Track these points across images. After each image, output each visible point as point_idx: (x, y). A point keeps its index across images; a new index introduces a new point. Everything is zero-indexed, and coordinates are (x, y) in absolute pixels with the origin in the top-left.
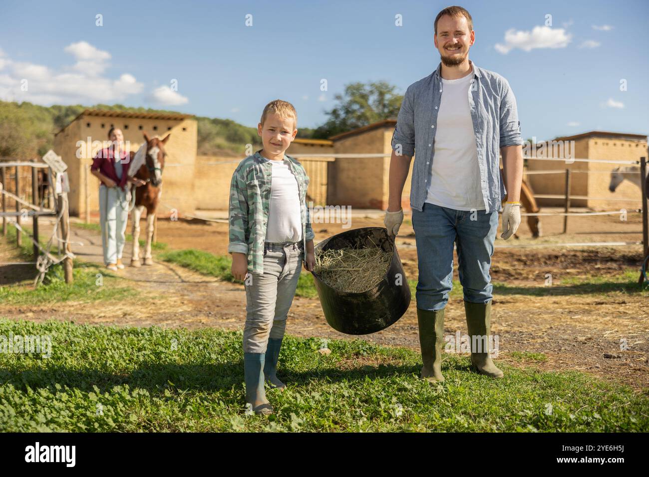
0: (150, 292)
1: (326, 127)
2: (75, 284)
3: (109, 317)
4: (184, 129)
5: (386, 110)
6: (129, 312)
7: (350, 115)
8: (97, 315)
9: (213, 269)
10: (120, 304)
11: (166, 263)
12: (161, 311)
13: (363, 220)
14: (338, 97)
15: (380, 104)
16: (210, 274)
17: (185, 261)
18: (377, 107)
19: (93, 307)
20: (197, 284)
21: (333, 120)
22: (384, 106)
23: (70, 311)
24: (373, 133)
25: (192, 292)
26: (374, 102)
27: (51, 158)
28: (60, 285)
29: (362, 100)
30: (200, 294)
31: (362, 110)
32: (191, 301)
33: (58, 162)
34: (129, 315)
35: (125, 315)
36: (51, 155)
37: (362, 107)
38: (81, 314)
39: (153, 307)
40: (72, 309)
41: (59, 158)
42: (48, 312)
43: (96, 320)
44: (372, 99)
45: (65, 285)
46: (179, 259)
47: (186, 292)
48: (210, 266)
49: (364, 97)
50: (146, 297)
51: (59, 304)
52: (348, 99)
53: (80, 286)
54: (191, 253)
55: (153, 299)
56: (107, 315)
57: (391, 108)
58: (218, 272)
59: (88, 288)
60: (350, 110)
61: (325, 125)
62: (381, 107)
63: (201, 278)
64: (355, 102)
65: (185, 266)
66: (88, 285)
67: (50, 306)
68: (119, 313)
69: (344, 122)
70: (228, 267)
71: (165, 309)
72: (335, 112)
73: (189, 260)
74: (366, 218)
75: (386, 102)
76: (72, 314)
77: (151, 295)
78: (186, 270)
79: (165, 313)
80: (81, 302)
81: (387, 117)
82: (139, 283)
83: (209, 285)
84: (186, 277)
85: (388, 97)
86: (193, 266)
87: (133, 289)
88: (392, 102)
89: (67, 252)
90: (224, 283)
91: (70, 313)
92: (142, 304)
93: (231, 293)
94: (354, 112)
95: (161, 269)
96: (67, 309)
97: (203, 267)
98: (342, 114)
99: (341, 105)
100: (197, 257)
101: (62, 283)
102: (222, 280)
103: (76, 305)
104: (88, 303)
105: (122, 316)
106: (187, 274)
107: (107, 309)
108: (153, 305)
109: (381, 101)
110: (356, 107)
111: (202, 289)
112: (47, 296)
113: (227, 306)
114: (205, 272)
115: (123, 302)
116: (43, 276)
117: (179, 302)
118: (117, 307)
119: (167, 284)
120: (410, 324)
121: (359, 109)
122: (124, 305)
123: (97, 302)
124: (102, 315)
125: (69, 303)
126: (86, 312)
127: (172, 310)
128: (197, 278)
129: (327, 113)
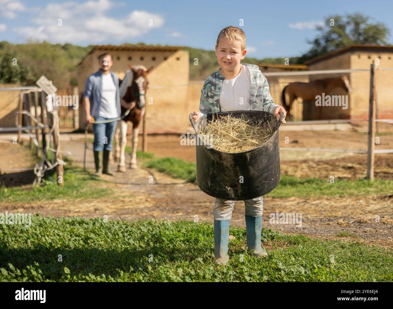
0: (123, 192)
1: (309, 55)
2: (65, 186)
3: (83, 212)
4: (178, 59)
5: (361, 38)
6: (100, 208)
7: (329, 44)
8: (73, 211)
9: (183, 173)
10: (96, 202)
11: (149, 169)
12: (126, 207)
13: (334, 132)
14: (319, 29)
15: (356, 33)
16: (179, 177)
17: (161, 167)
18: (354, 35)
19: (73, 204)
20: (166, 185)
21: (315, 48)
22: (360, 34)
23: (53, 207)
24: (341, 57)
25: (158, 191)
26: (351, 31)
27: (43, 82)
28: (53, 187)
29: (340, 31)
30: (164, 193)
31: (340, 39)
32: (154, 199)
33: (49, 85)
34: (99, 210)
35: (96, 210)
36: (43, 80)
37: (340, 36)
38: (61, 210)
39: (121, 204)
40: (56, 206)
41: (50, 83)
42: (36, 208)
43: (71, 215)
44: (349, 29)
45: (57, 186)
46: (159, 165)
47: (154, 192)
48: (181, 170)
49: (342, 27)
50: (119, 196)
51: (46, 202)
52: (327, 29)
53: (69, 187)
54: (168, 160)
55: (123, 197)
56: (81, 210)
57: (366, 36)
58: (186, 175)
59: (74, 189)
60: (330, 39)
61: (308, 53)
62: (356, 36)
63: (171, 181)
64: (334, 32)
65: (161, 171)
66: (75, 187)
67: (39, 203)
68: (92, 209)
69: (325, 49)
70: (194, 171)
71: (130, 205)
72: (317, 42)
73: (166, 166)
74: (336, 130)
75: (361, 31)
76: (54, 210)
77: (123, 195)
78: (162, 174)
79: (129, 209)
80: (65, 200)
81: (363, 43)
82: (119, 185)
83: (175, 186)
84: (160, 180)
85: (362, 26)
86: (168, 170)
87: (111, 190)
88: (366, 31)
89: (58, 160)
90: (189, 184)
91: (53, 209)
92: (113, 202)
93: (191, 193)
94: (333, 40)
95: (142, 173)
96: (52, 206)
97: (174, 172)
98: (323, 43)
99: (321, 35)
100: (172, 164)
101: (55, 185)
102: (188, 182)
103: (60, 203)
104: (70, 201)
105: (93, 211)
106: (161, 178)
107: (83, 206)
108: (122, 203)
109: (356, 30)
110: (334, 36)
111: (168, 189)
112: (40, 196)
113: (183, 203)
114: (175, 175)
115: (99, 200)
116: (40, 179)
117: (144, 200)
118: (92, 204)
119: (142, 185)
120: (329, 216)
121: (337, 38)
122: (98, 202)
123: (78, 200)
124: (77, 210)
125: (55, 201)
126: (65, 208)
127: (136, 206)
128: (168, 180)
129: (310, 43)
